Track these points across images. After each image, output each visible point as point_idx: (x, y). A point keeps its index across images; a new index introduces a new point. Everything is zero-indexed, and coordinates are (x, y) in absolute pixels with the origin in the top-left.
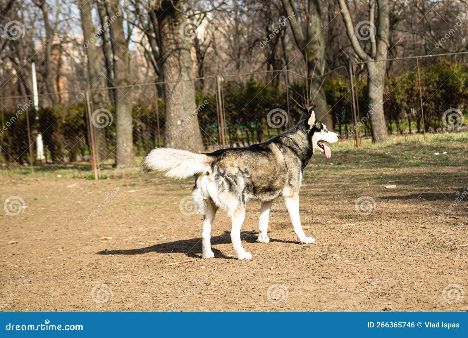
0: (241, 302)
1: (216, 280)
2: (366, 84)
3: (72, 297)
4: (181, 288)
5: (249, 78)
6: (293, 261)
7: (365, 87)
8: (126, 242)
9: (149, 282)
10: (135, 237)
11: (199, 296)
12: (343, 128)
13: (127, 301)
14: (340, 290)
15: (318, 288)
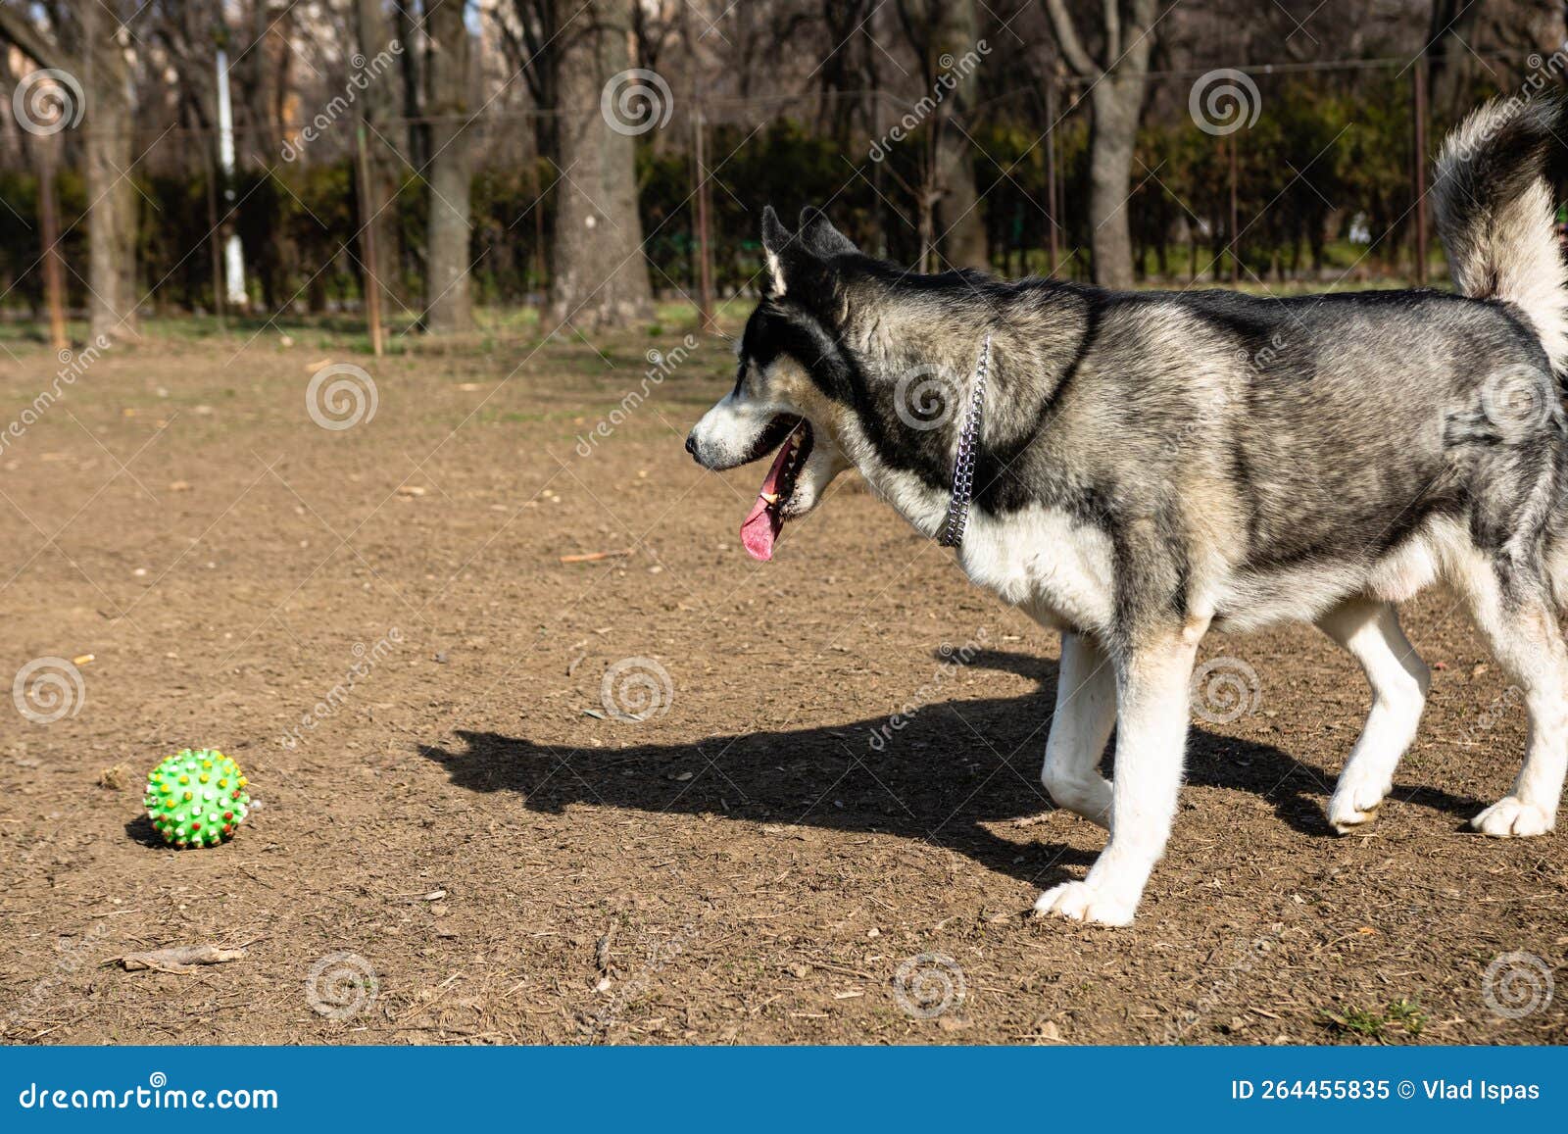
0: (757, 650)
1: (689, 600)
2: (1083, 145)
3: (334, 615)
4: (604, 612)
5: (772, 117)
6: (884, 568)
7: (1079, 153)
8: (461, 502)
9: (522, 594)
10: (482, 493)
11: (648, 632)
12: (1014, 259)
13: (469, 633)
14: (1006, 638)
15: (950, 630)
